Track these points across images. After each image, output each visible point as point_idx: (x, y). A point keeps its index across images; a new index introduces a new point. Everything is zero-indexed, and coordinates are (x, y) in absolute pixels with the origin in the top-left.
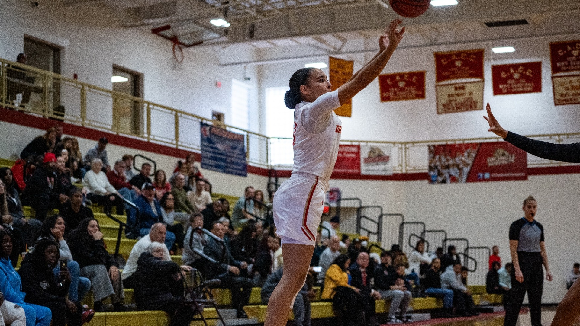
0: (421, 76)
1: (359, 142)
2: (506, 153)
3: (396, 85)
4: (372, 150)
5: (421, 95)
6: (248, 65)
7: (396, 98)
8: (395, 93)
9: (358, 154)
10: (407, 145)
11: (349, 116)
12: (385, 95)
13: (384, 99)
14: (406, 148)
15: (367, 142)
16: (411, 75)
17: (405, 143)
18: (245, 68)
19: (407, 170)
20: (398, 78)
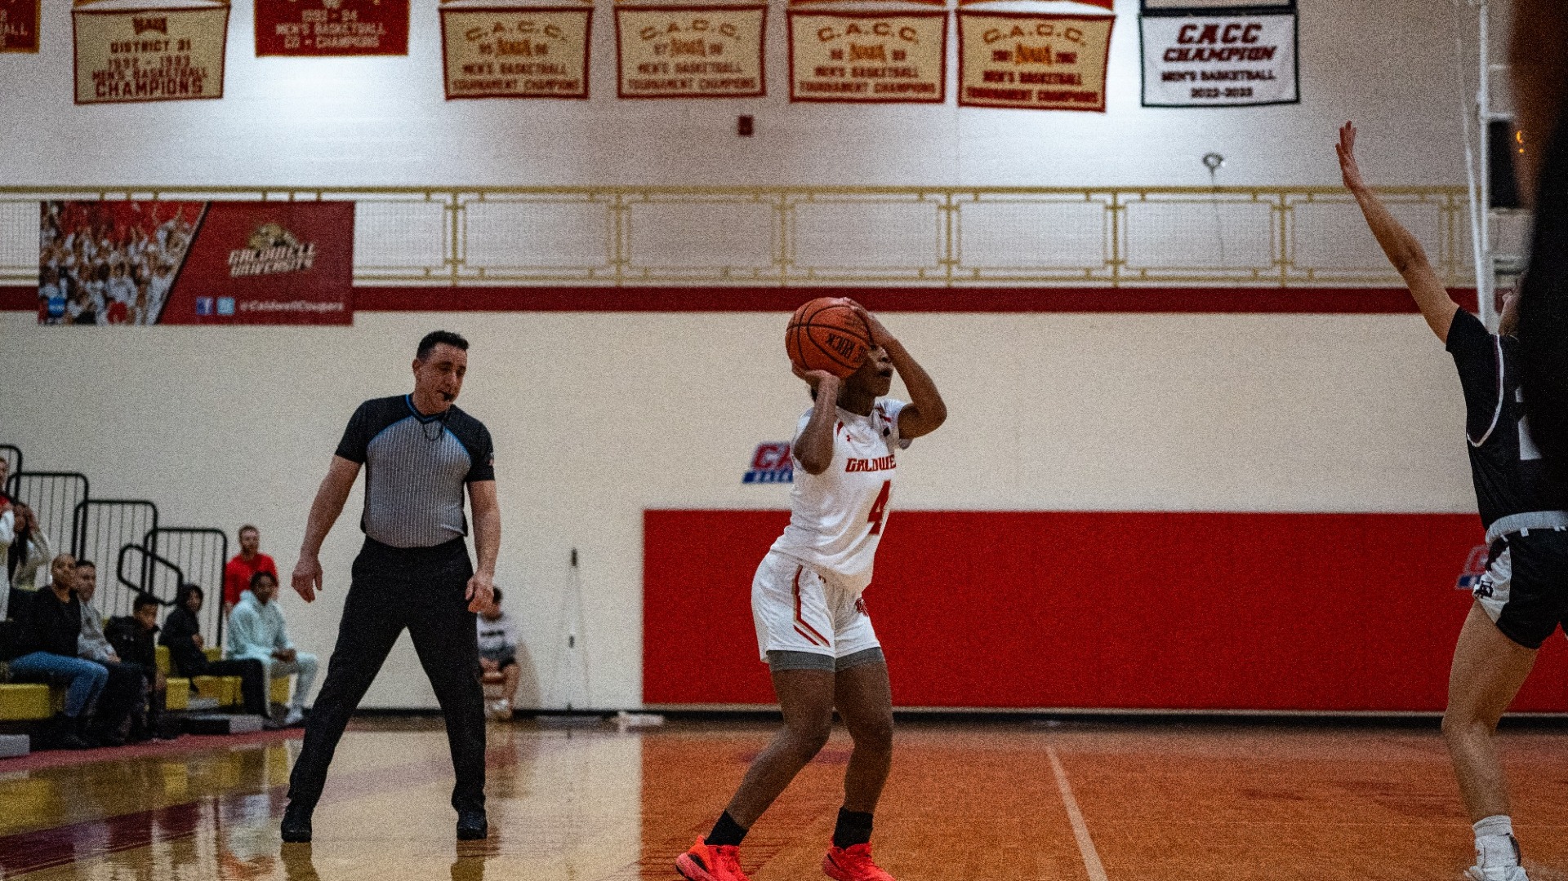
2: (287, 236)
5: (27, 42)
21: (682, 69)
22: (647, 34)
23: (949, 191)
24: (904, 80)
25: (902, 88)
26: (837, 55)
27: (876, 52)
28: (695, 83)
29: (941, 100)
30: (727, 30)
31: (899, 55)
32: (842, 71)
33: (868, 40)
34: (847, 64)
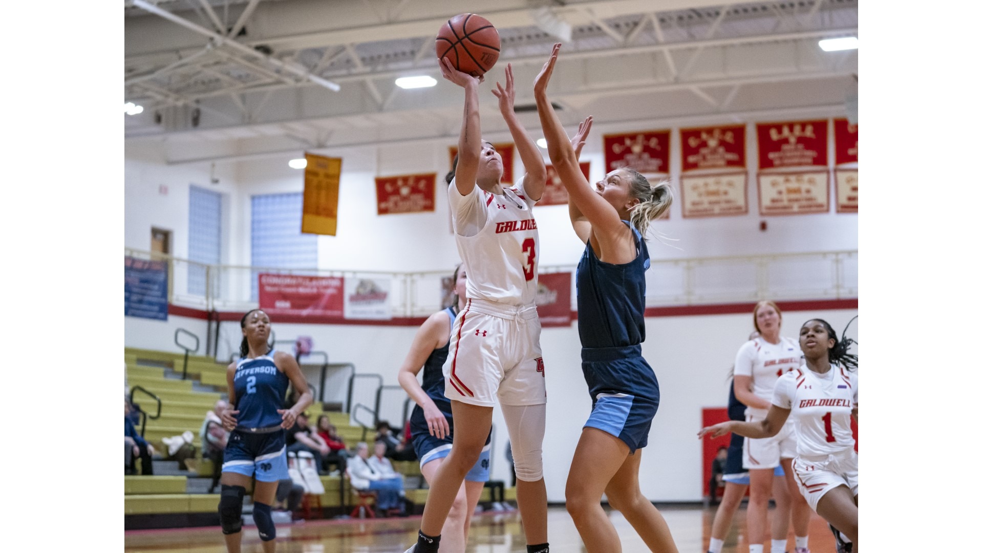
0: (430, 179)
1: (343, 272)
3: (396, 192)
4: (362, 284)
5: (430, 207)
6: (218, 162)
7: (396, 210)
8: (396, 204)
9: (341, 290)
10: (415, 277)
11: (333, 233)
12: (383, 205)
13: (382, 211)
14: (413, 282)
15: (355, 272)
16: (418, 178)
17: (411, 274)
18: (213, 166)
19: (412, 312)
20: (400, 183)
21: (710, 203)
22: (695, 188)
23: (837, 253)
24: (810, 203)
25: (810, 206)
26: (780, 193)
27: (797, 191)
28: (717, 209)
29: (828, 211)
30: (730, 184)
31: (808, 191)
32: (781, 201)
33: (793, 184)
34: (785, 197)
